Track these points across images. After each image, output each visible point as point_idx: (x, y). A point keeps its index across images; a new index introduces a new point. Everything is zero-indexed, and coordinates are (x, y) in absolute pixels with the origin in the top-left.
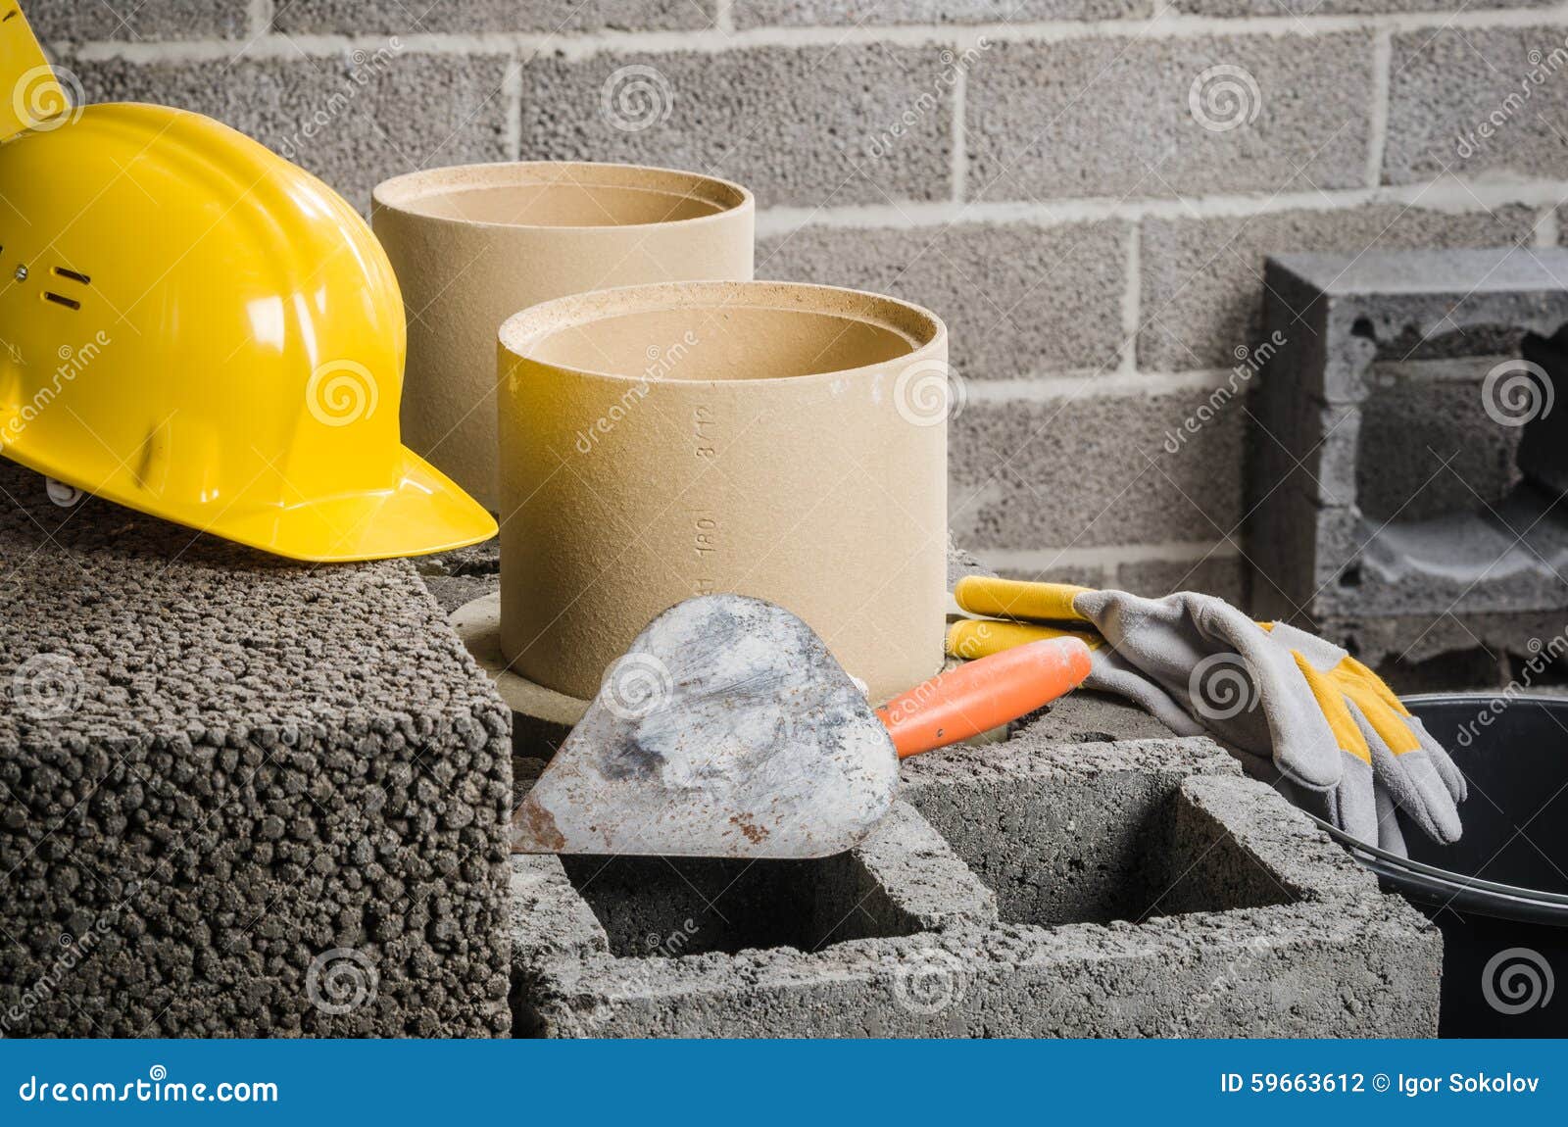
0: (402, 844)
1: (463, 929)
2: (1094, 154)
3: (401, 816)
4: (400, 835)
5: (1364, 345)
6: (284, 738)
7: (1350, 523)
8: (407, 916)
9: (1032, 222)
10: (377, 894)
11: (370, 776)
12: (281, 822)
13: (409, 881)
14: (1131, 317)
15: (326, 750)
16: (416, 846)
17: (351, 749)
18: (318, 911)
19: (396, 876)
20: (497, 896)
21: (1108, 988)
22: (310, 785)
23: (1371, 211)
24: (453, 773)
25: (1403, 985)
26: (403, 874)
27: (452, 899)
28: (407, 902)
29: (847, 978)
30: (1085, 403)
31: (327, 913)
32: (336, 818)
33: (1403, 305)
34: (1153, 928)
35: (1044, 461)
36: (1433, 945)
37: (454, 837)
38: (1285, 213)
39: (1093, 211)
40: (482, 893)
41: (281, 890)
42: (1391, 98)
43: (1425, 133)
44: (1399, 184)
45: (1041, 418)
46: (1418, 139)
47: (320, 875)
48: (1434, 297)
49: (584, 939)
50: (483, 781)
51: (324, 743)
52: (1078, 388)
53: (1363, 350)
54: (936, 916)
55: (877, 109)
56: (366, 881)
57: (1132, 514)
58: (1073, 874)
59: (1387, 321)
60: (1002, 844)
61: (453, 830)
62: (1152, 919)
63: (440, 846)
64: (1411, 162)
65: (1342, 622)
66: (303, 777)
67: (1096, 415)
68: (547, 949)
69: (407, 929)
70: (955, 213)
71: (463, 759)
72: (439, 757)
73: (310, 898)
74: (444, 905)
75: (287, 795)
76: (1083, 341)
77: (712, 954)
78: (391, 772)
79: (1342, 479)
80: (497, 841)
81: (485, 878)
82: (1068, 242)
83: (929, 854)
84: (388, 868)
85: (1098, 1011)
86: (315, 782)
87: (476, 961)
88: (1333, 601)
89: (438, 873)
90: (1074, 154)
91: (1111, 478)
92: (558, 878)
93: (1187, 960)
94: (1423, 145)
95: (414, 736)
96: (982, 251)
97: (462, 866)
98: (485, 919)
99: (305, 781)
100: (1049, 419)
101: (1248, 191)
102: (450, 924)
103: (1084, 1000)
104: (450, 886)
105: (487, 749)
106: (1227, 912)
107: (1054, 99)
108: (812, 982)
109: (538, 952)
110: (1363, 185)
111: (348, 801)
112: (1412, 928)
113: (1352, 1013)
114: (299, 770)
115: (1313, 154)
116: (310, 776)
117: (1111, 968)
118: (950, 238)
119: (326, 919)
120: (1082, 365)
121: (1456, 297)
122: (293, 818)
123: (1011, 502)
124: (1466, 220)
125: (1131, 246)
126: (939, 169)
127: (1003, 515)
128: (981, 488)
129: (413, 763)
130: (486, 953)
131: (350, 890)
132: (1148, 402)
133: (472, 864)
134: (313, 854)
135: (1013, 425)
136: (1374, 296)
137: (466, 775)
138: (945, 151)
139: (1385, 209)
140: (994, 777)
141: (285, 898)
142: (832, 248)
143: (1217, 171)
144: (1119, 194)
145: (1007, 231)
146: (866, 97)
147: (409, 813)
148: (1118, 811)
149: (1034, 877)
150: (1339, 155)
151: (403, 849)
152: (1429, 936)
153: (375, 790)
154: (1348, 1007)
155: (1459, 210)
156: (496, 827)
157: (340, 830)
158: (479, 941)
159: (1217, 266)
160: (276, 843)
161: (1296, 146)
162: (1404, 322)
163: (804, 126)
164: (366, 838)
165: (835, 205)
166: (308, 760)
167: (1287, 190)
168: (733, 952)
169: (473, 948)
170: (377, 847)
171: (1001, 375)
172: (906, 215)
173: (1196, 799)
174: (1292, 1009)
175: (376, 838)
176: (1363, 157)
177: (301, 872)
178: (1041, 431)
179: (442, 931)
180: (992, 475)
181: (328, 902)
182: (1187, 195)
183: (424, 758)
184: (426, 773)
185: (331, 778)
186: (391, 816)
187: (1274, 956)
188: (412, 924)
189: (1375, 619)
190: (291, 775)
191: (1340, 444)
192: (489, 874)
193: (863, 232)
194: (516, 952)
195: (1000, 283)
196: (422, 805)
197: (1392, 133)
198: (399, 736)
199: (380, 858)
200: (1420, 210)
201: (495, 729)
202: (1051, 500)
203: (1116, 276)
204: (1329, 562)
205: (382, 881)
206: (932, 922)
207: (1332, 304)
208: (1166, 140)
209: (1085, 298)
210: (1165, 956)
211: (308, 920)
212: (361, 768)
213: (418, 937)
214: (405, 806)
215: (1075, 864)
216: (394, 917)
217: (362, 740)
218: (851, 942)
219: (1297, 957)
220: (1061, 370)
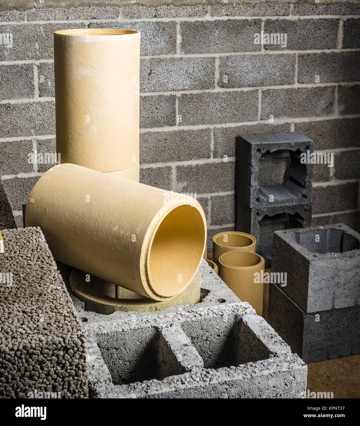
0: (61, 370)
1: (77, 388)
2: (204, 116)
3: (61, 363)
4: (61, 367)
5: (259, 154)
6: (32, 348)
7: (257, 190)
8: (63, 386)
9: (192, 130)
10: (55, 381)
11: (53, 355)
12: (31, 367)
13: (63, 378)
14: (212, 147)
15: (42, 349)
16: (65, 370)
17: (48, 349)
18: (41, 387)
19: (60, 377)
20: (85, 379)
21: (231, 386)
22: (38, 358)
23: (259, 125)
24: (73, 352)
25: (299, 378)
26: (62, 376)
27: (74, 381)
28: (63, 383)
29: (169, 390)
30: (203, 165)
31: (43, 387)
32: (45, 365)
33: (266, 146)
34: (240, 368)
35: (196, 177)
36: (305, 369)
37: (74, 367)
38: (242, 126)
39: (204, 127)
40: (81, 379)
41: (31, 382)
42: (262, 103)
43: (269, 110)
44: (264, 120)
45: (195, 168)
46: (267, 111)
47: (41, 378)
48: (273, 144)
49: (106, 379)
50: (81, 353)
51: (42, 348)
52: (202, 162)
53: (259, 155)
54: (189, 367)
55: (161, 108)
56: (52, 379)
57: (213, 187)
58: (218, 338)
59: (263, 149)
60: (202, 333)
61: (73, 366)
62: (240, 365)
63: (70, 369)
64: (266, 116)
65: (256, 209)
66: (37, 356)
67: (206, 167)
68: (97, 382)
69: (63, 389)
70: (176, 128)
71: (76, 349)
72: (70, 349)
73: (39, 384)
74: (72, 382)
75: (33, 360)
76: (203, 153)
77: (137, 383)
78: (58, 353)
79: (255, 181)
80: (85, 367)
81: (82, 376)
82: (199, 133)
83: (186, 345)
84: (58, 376)
85: (228, 392)
86: (40, 357)
87: (80, 395)
88: (254, 205)
89: (70, 375)
90: (200, 116)
91: (209, 180)
92: (99, 357)
93: (249, 378)
94: (268, 112)
95: (63, 345)
96: (182, 136)
97: (76, 373)
98: (82, 385)
99: (37, 357)
100: (196, 168)
101: (235, 122)
102: (73, 387)
103: (225, 390)
104: (73, 378)
105: (82, 346)
106: (257, 362)
107: (196, 105)
108: (161, 392)
109: (95, 383)
110: (257, 120)
111: (48, 360)
112: (300, 365)
113: (287, 386)
114: (35, 355)
115: (247, 114)
116: (38, 355)
117: (231, 382)
118: (175, 133)
119: (43, 388)
120: (202, 158)
121: (277, 144)
122: (35, 366)
123: (189, 185)
124: (277, 126)
125: (212, 134)
126: (173, 119)
127: (187, 188)
128: (183, 183)
129: (63, 350)
130: (82, 393)
131: (49, 381)
132: (216, 164)
133: (78, 373)
134: (39, 374)
135: (189, 170)
136: (261, 144)
137: (76, 352)
138: (175, 116)
139: (261, 125)
140: (200, 318)
141: (33, 384)
142: (152, 136)
143: (228, 118)
144: (209, 123)
145: (187, 131)
146: (158, 106)
147: (63, 362)
148: (228, 323)
149: (209, 339)
150: (252, 114)
151: (61, 371)
152: (304, 367)
153: (54, 358)
154: (286, 384)
155: (276, 125)
156: (84, 364)
157: (46, 368)
158: (80, 390)
159: (229, 137)
160: (30, 372)
161: (244, 113)
162: (267, 149)
163: (146, 112)
164: (52, 369)
165: (152, 127)
166: (38, 352)
167: (241, 121)
168: (142, 382)
169: (79, 392)
170: (55, 371)
171: (187, 160)
172: (167, 129)
173: (246, 323)
174: (273, 386)
175: (55, 369)
176: (257, 115)
177: (36, 378)
178: (195, 171)
179: (71, 389)
180: (185, 180)
181: (43, 384)
182: (223, 123)
183: (66, 349)
184: (67, 353)
185: (43, 356)
186: (58, 363)
187: (269, 375)
188: (64, 388)
189: (262, 208)
190: (34, 356)
191: (255, 174)
192: (83, 374)
193: (158, 133)
194: (89, 383)
195: (186, 142)
196: (66, 360)
197: (262, 110)
198: (60, 345)
199: (55, 373)
200: (268, 125)
201: (83, 341)
202: (197, 184)
203: (209, 139)
204: (253, 197)
205: (57, 378)
206: (188, 369)
207: (253, 146)
208: (218, 113)
209: (203, 144)
210: (244, 378)
211: (39, 389)
212: (51, 353)
213: (66, 390)
214: (62, 361)
215: (219, 335)
216: (60, 386)
217: (51, 346)
218: (170, 377)
219: (274, 375)
220: (198, 159)
